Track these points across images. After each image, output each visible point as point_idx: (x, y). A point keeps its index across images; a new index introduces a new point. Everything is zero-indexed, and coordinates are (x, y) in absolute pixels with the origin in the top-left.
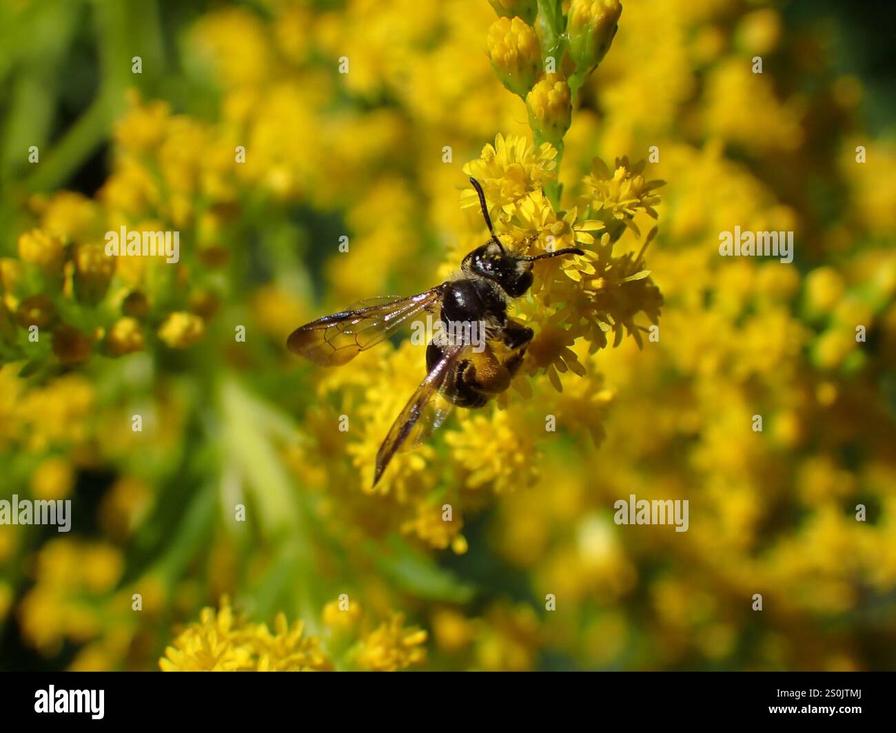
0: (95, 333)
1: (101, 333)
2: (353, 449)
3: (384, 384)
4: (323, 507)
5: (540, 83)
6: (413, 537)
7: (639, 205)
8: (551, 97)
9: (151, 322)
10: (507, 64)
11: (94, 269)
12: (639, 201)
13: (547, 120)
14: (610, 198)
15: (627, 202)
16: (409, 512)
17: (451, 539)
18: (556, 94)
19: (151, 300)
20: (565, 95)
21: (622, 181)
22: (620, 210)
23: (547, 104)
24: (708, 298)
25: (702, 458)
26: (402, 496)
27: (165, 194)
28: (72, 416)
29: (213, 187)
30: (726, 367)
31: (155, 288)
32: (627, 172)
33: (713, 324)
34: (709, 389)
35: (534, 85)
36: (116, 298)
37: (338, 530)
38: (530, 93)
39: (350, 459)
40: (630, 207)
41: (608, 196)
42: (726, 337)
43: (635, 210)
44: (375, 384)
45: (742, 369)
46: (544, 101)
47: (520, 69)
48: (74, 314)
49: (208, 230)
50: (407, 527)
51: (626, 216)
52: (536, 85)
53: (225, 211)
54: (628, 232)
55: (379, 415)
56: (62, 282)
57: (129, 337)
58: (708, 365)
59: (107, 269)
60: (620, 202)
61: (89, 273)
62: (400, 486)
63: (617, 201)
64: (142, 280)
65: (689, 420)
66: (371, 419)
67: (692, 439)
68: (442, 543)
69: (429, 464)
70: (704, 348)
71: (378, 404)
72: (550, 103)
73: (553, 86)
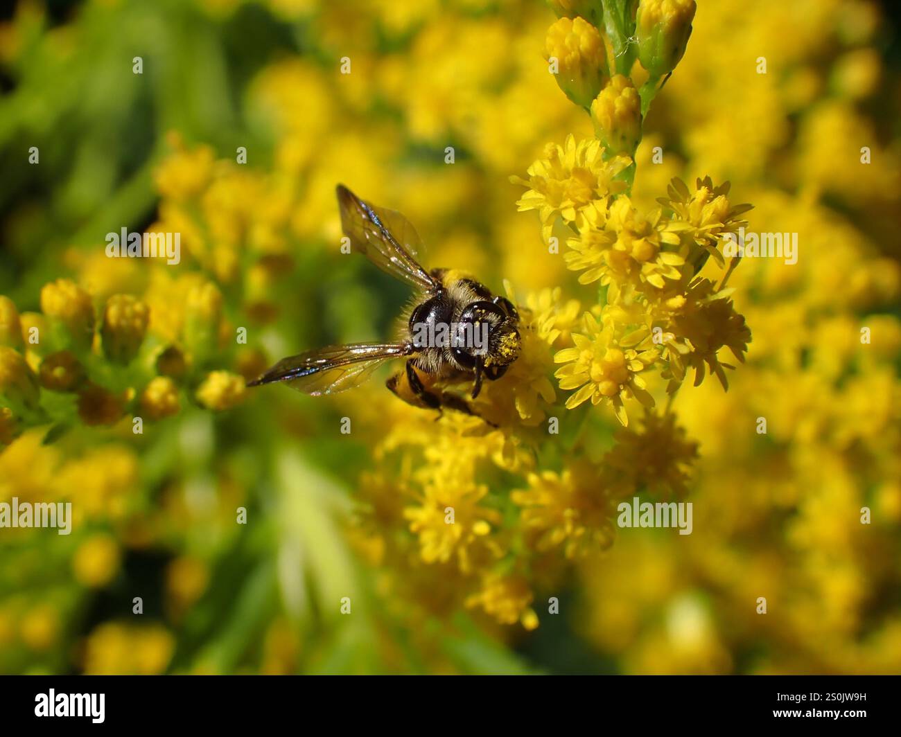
0: (125, 394)
1: (132, 394)
2: (410, 513)
3: (445, 442)
4: (384, 583)
5: (606, 89)
6: (479, 613)
7: (723, 230)
8: (619, 105)
9: (188, 382)
10: (569, 68)
11: (124, 323)
12: (723, 225)
13: (614, 131)
14: (691, 222)
15: (710, 227)
16: (474, 583)
17: (521, 614)
18: (625, 100)
19: (189, 358)
20: (634, 101)
21: (704, 203)
22: (701, 236)
23: (614, 112)
24: (805, 357)
25: (800, 534)
26: (465, 566)
27: (210, 245)
28: (111, 489)
29: (262, 238)
30: (825, 434)
31: (193, 345)
32: (709, 193)
33: (811, 385)
34: (807, 458)
35: (599, 93)
36: (150, 356)
37: (400, 609)
38: (595, 100)
39: (406, 524)
40: (714, 231)
41: (688, 220)
42: (825, 399)
43: (719, 236)
44: (435, 442)
45: (843, 435)
46: (611, 109)
47: (584, 74)
48: (103, 373)
49: (257, 283)
50: (471, 602)
51: (709, 242)
52: (602, 92)
53: (276, 264)
54: (711, 260)
55: (438, 475)
56: (90, 338)
57: (164, 398)
58: (806, 431)
59: (138, 323)
60: (703, 226)
61: (119, 327)
62: (463, 553)
63: (698, 225)
64: (180, 337)
65: (785, 493)
66: (431, 482)
67: (788, 514)
68: (512, 618)
69: (495, 529)
70: (802, 411)
71: (438, 463)
72: (617, 111)
73: (620, 93)
